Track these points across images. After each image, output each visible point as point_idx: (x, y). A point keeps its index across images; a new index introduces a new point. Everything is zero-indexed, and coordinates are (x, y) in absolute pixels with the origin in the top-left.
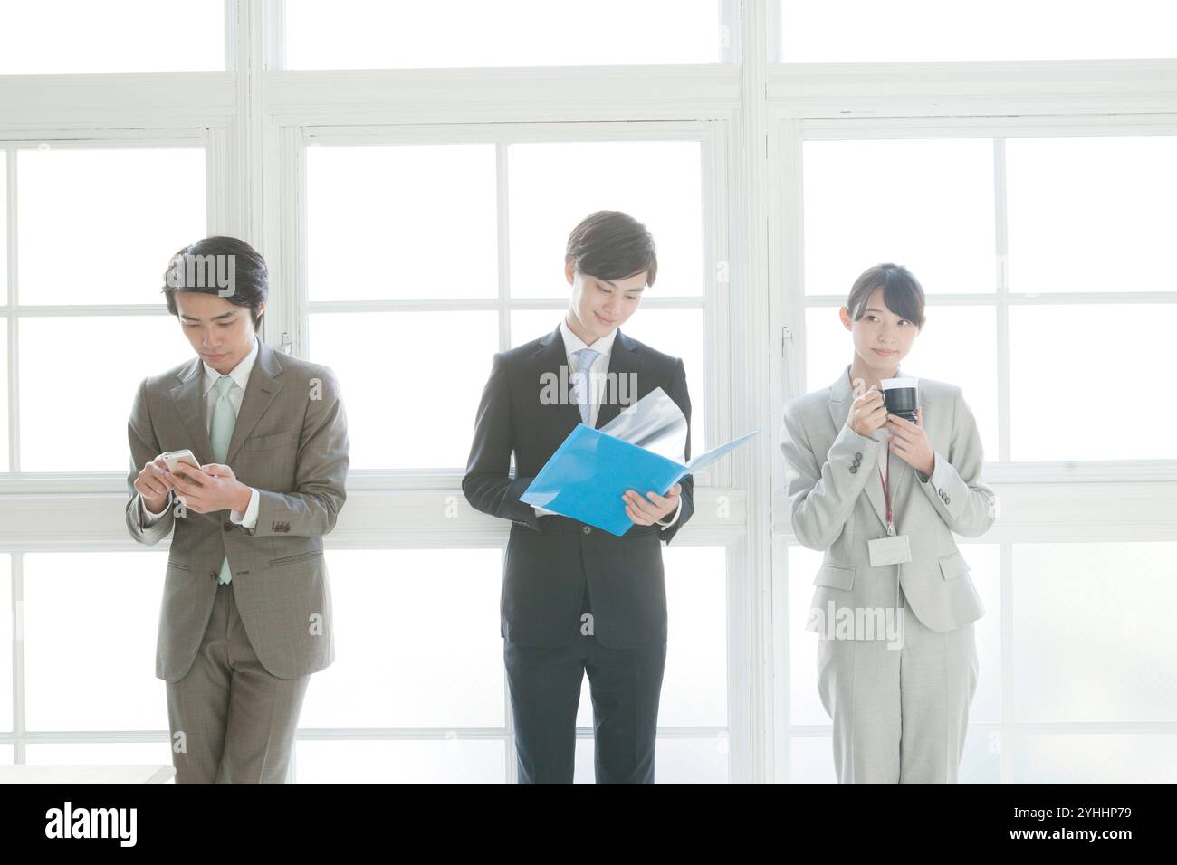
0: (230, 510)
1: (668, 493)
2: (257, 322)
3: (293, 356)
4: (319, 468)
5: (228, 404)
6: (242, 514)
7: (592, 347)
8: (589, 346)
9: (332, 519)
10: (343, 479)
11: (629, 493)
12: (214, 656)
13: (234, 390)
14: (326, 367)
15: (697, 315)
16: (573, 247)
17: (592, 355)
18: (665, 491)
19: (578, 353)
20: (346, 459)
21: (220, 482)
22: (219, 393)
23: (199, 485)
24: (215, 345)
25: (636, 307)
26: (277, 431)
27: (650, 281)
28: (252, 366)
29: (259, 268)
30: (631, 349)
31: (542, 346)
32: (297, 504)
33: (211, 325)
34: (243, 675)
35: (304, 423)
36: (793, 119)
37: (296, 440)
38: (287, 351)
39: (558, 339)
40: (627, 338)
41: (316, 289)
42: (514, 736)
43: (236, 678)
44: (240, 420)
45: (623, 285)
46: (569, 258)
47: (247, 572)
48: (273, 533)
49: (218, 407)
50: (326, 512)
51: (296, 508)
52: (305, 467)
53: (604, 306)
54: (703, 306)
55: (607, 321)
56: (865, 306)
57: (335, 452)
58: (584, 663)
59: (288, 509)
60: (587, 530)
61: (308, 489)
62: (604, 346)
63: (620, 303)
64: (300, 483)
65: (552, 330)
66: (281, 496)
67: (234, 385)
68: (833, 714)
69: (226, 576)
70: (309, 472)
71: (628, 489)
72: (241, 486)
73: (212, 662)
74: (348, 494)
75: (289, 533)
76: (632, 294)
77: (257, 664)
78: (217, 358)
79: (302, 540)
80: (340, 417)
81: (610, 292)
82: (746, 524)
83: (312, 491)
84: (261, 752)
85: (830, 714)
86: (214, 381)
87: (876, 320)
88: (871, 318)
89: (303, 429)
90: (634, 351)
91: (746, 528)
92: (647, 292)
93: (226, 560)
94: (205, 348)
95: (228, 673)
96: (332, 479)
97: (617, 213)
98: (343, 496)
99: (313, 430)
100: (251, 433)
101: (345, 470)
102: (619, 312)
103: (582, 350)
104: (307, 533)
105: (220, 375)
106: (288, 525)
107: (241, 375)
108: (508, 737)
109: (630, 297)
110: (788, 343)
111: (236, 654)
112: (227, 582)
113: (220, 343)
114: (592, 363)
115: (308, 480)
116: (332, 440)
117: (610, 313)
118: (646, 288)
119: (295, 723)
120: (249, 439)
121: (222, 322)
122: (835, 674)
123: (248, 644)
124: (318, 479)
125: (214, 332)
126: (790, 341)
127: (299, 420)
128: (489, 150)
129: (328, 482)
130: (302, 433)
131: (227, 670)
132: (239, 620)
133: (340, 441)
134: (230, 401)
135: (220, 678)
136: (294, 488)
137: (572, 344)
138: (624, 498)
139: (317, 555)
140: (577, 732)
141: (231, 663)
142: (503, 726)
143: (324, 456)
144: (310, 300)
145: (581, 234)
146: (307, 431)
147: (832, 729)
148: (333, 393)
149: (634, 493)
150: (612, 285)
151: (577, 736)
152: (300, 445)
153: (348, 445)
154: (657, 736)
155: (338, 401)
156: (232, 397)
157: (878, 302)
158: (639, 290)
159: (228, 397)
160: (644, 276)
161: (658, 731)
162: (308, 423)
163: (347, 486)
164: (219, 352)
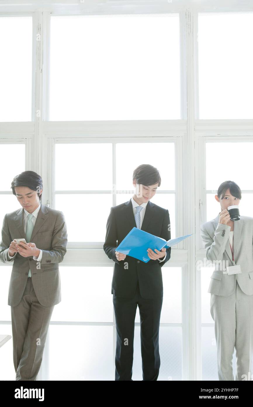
0: (33, 256)
1: (161, 250)
2: (40, 197)
3: (50, 208)
4: (58, 243)
5: (31, 223)
6: (37, 257)
7: (141, 206)
8: (140, 205)
9: (62, 258)
10: (66, 246)
11: (149, 249)
12: (26, 300)
13: (33, 218)
14: (61, 212)
15: (173, 196)
16: (135, 176)
17: (141, 208)
18: (160, 250)
19: (136, 208)
20: (66, 240)
21: (32, 248)
22: (28, 219)
23: (26, 249)
24: (27, 203)
25: (155, 193)
26: (46, 231)
27: (159, 186)
28: (39, 211)
29: (39, 179)
30: (152, 206)
31: (126, 205)
32: (53, 254)
33: (25, 197)
34: (35, 305)
35: (54, 228)
36: (203, 136)
37: (52, 234)
38: (48, 206)
39: (131, 203)
40: (151, 203)
41: (58, 187)
42: (116, 325)
43: (32, 306)
44: (35, 228)
45: (151, 187)
46: (134, 179)
47: (36, 274)
48: (46, 263)
49: (28, 223)
50: (61, 256)
51: (53, 255)
52: (54, 242)
53: (146, 194)
54: (175, 193)
55: (147, 198)
56: (224, 194)
57: (63, 238)
58: (137, 303)
59: (50, 256)
60: (139, 262)
61: (55, 249)
62: (144, 205)
63: (151, 192)
64: (53, 247)
65: (129, 200)
66: (48, 252)
67: (33, 216)
68: (215, 320)
69: (30, 275)
70: (56, 243)
71: (149, 248)
72: (37, 249)
73: (25, 301)
74: (67, 249)
75: (51, 263)
76: (154, 190)
77: (38, 302)
78: (27, 207)
79: (53, 264)
80: (65, 227)
81: (148, 189)
82: (188, 261)
83: (57, 250)
84: (39, 329)
85: (214, 320)
86: (27, 215)
87: (228, 198)
88: (226, 198)
89: (54, 230)
90: (153, 207)
91: (188, 262)
92: (159, 189)
93: (30, 271)
94: (24, 204)
95: (30, 305)
96: (62, 246)
97: (148, 165)
98: (65, 251)
99: (57, 231)
100: (38, 231)
101: (66, 243)
102: (151, 195)
103: (137, 207)
104: (55, 262)
105: (29, 213)
106: (50, 261)
107: (35, 214)
108: (114, 325)
109: (154, 191)
110: (201, 205)
111: (32, 299)
112: (30, 277)
113: (28, 202)
114: (140, 211)
115: (55, 246)
116: (62, 234)
117: (148, 196)
118: (158, 187)
119: (50, 320)
120: (37, 233)
121: (29, 196)
122: (215, 308)
123: (35, 296)
124: (59, 246)
125: (26, 199)
126: (202, 204)
127: (53, 227)
128: (110, 145)
129: (62, 247)
130: (53, 232)
131: (29, 303)
132: (33, 290)
133: (65, 234)
134: (32, 221)
135: (28, 306)
136: (51, 249)
137: (135, 205)
138: (148, 251)
139: (57, 269)
140: (135, 324)
141: (31, 301)
142: (113, 322)
143: (60, 239)
144: (56, 190)
145: (138, 172)
146: (55, 231)
147: (214, 324)
148: (63, 220)
149: (150, 249)
150: (149, 187)
151: (135, 325)
152: (53, 235)
153: (67, 235)
154: (160, 326)
155: (64, 223)
156: (32, 220)
157: (228, 193)
158: (156, 188)
159: (31, 220)
160: (158, 184)
161: (160, 324)
162: (55, 229)
163: (67, 247)
164: (28, 205)
